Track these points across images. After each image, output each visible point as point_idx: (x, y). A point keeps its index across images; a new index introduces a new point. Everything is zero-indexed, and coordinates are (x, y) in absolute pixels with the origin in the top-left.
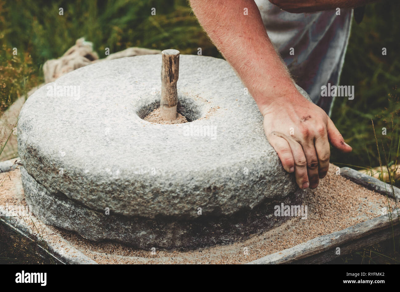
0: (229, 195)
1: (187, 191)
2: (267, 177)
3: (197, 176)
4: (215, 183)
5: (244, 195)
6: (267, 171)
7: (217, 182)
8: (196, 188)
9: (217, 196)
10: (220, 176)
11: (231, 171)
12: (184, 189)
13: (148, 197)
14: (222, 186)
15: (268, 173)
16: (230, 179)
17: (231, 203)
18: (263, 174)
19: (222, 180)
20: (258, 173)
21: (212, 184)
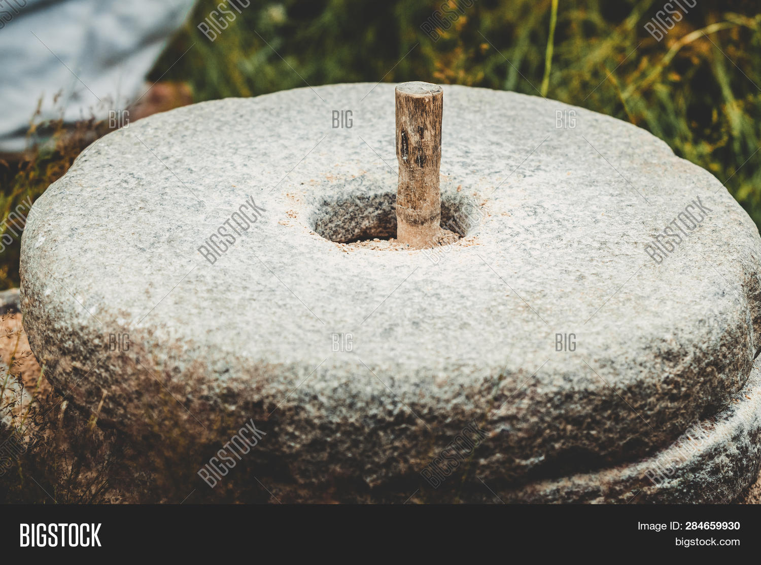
0: (306, 435)
1: (207, 398)
2: (420, 422)
3: (239, 367)
4: (274, 396)
5: (349, 449)
6: (424, 406)
7: (279, 395)
8: (230, 396)
9: (276, 429)
10: (291, 382)
11: (323, 378)
12: (203, 390)
13: (129, 385)
14: (290, 409)
15: (426, 411)
16: (315, 398)
17: (312, 457)
18: (408, 410)
19: (294, 395)
20: (394, 403)
21: (267, 397)
